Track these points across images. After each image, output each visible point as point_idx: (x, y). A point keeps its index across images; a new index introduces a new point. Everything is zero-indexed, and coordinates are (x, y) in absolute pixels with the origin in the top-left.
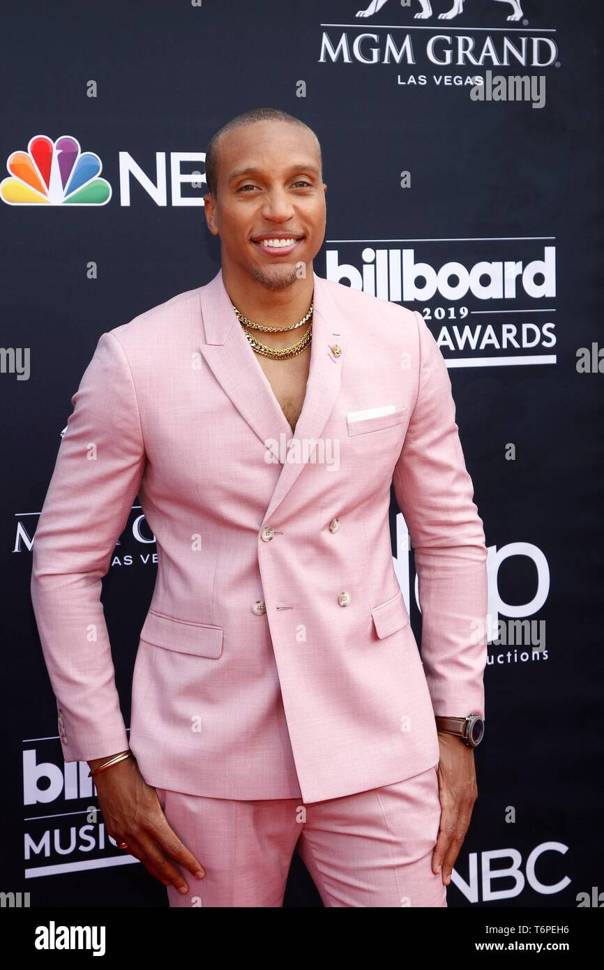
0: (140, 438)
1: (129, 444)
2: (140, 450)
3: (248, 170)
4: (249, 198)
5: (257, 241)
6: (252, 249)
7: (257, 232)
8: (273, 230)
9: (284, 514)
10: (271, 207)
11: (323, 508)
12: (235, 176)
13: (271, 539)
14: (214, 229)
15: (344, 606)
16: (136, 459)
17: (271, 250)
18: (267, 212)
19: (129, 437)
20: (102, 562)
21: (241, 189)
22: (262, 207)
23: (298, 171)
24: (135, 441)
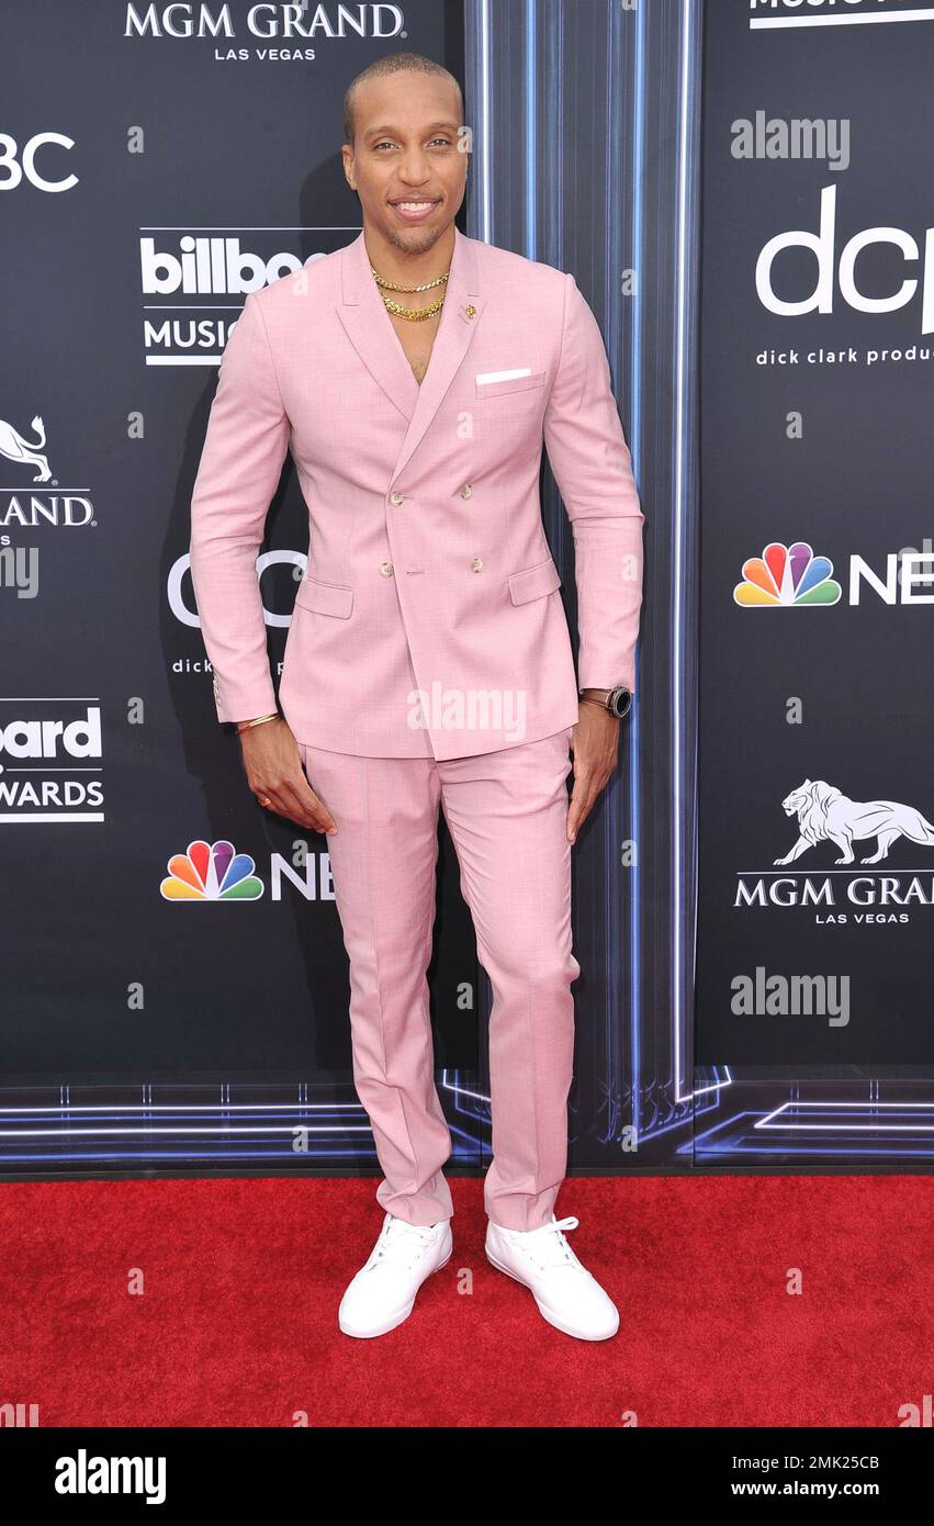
0: (279, 399)
1: (268, 405)
2: (282, 412)
3: (385, 127)
4: (386, 158)
5: (394, 204)
6: (389, 210)
7: (393, 196)
8: (409, 193)
9: (413, 478)
10: (407, 170)
11: (452, 472)
12: (371, 134)
13: (400, 503)
14: (353, 185)
15: (477, 572)
16: (278, 419)
17: (407, 213)
18: (403, 174)
19: (267, 398)
20: (255, 525)
21: (377, 147)
22: (399, 169)
23: (437, 128)
24: (275, 403)
